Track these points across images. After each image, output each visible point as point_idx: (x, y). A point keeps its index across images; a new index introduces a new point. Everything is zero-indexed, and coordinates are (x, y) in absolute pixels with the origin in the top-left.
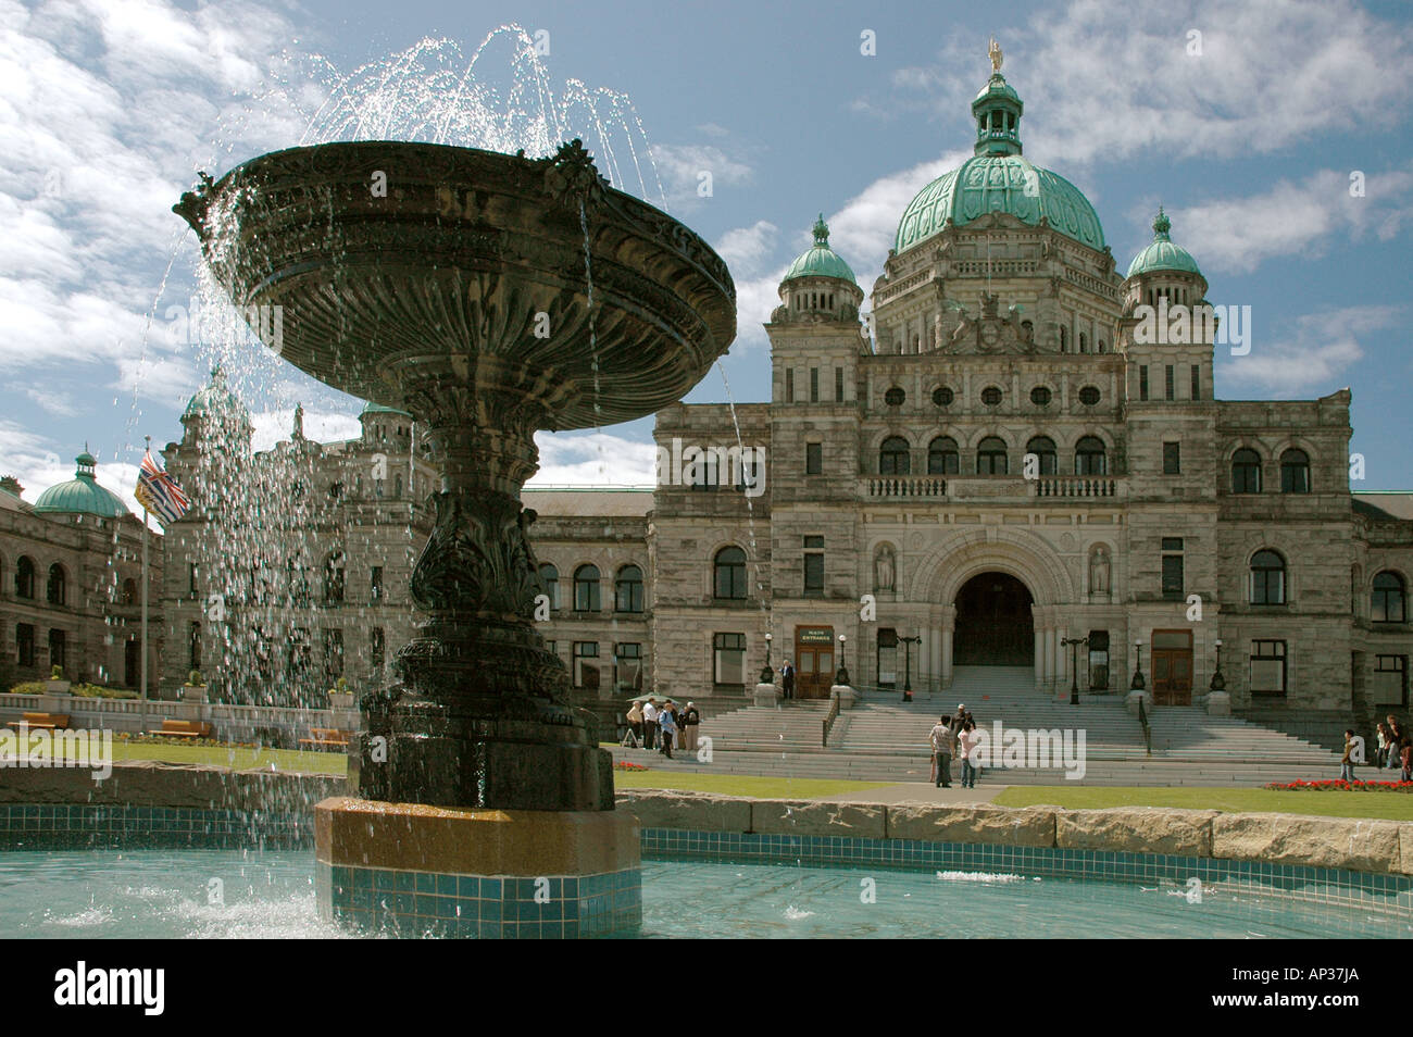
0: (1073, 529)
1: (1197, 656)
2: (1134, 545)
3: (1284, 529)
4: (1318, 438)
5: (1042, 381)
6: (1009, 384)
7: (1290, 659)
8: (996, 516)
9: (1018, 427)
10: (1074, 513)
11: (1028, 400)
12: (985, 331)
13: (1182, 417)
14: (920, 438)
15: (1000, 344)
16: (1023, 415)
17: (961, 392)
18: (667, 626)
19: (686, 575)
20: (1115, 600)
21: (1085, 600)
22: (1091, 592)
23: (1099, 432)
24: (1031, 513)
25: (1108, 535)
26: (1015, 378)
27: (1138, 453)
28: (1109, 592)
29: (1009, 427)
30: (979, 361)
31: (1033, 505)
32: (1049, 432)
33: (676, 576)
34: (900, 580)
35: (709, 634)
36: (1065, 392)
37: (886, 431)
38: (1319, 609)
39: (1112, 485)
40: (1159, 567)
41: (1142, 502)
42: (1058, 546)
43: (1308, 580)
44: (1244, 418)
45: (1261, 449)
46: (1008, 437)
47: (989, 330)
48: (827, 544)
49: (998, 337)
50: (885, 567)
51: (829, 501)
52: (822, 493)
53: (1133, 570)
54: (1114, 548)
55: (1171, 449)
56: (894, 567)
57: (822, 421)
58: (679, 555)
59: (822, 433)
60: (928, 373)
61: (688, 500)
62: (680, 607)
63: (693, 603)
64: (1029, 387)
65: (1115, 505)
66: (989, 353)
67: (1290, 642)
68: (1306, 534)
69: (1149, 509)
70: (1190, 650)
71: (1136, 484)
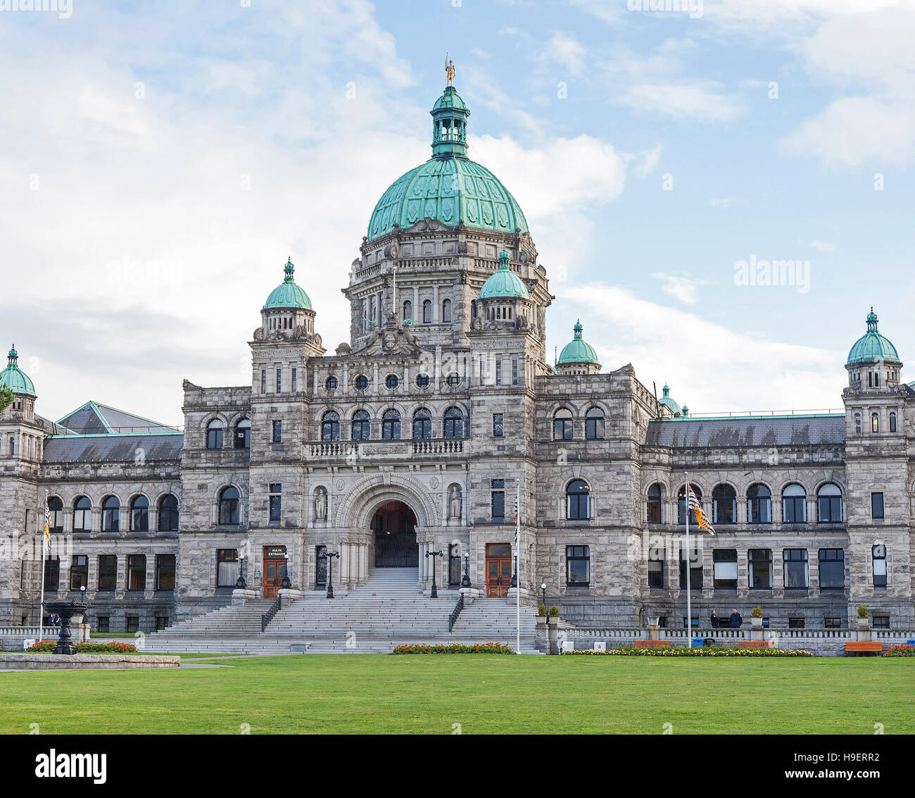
0: (437, 474)
2: (476, 485)
5: (422, 371)
6: (402, 374)
8: (391, 468)
9: (408, 403)
10: (439, 464)
11: (413, 384)
12: (387, 339)
13: (504, 397)
14: (345, 412)
15: (397, 347)
16: (411, 396)
17: (372, 380)
19: (200, 509)
22: (449, 518)
23: (458, 405)
25: (460, 478)
26: (406, 370)
27: (477, 422)
28: (460, 519)
29: (402, 403)
30: (383, 359)
31: (413, 459)
32: (427, 406)
33: (195, 510)
34: (329, 513)
35: (215, 550)
36: (438, 379)
37: (325, 408)
39: (461, 445)
40: (489, 500)
41: (479, 456)
42: (428, 486)
46: (401, 411)
47: (390, 337)
48: (283, 490)
49: (396, 342)
50: (321, 505)
51: (286, 462)
52: (281, 455)
53: (475, 503)
55: (498, 418)
56: (326, 503)
57: (282, 406)
59: (282, 414)
60: (352, 367)
61: (204, 456)
62: (195, 532)
63: (204, 529)
64: (415, 375)
65: (463, 459)
66: (389, 354)
69: (483, 461)
71: (475, 443)
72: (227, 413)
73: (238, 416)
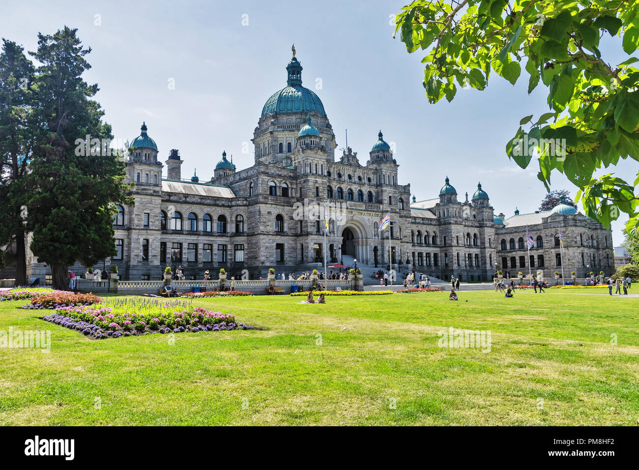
0: (371, 218)
1: (397, 254)
8: (357, 212)
10: (372, 213)
11: (357, 179)
13: (392, 190)
18: (264, 241)
19: (269, 223)
20: (379, 238)
21: (373, 238)
22: (374, 235)
24: (363, 212)
25: (377, 220)
27: (385, 198)
28: (378, 236)
31: (365, 210)
32: (362, 189)
33: (267, 224)
35: (275, 244)
41: (385, 212)
49: (352, 160)
50: (331, 226)
56: (333, 225)
58: (267, 217)
59: (319, 184)
61: (270, 198)
62: (267, 235)
63: (271, 233)
65: (380, 212)
70: (395, 251)
71: (384, 207)
72: (279, 180)
73: (284, 181)
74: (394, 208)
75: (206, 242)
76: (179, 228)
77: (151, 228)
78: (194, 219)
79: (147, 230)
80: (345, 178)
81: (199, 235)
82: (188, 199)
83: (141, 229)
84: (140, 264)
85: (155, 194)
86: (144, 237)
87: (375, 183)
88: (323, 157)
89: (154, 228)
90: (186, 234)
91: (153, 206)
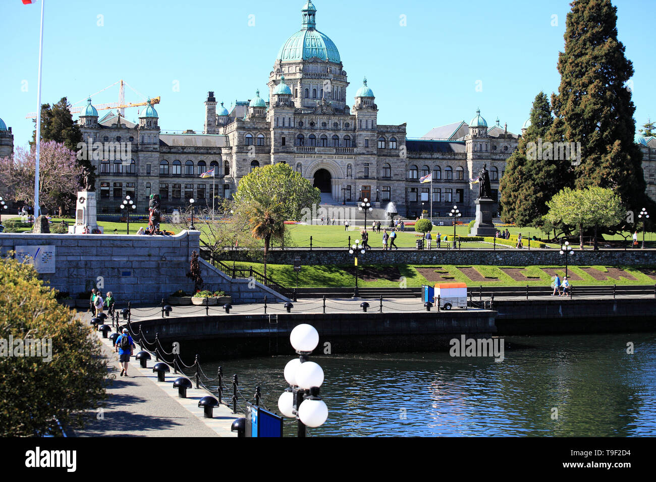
0: (343, 160)
1: (372, 192)
2: (358, 165)
3: (390, 158)
4: (399, 135)
5: (336, 121)
6: (328, 122)
7: (391, 192)
8: (326, 157)
9: (331, 133)
10: (344, 156)
11: (333, 126)
12: (323, 108)
13: (369, 133)
14: (307, 134)
15: (327, 112)
16: (332, 130)
17: (317, 123)
20: (353, 178)
21: (346, 178)
22: (347, 176)
23: (349, 135)
24: (334, 156)
25: (351, 162)
26: (330, 121)
27: (360, 142)
28: (352, 176)
29: (328, 133)
30: (322, 116)
31: (335, 154)
32: (337, 134)
33: (242, 169)
34: (303, 172)
36: (342, 124)
37: (299, 133)
38: (398, 179)
39: (353, 150)
40: (363, 170)
41: (360, 154)
42: (340, 164)
43: (396, 171)
44: (382, 129)
45: (386, 138)
46: (328, 135)
47: (324, 108)
48: (286, 163)
49: (326, 110)
50: (299, 169)
51: (287, 152)
52: (286, 150)
53: (358, 171)
54: (353, 165)
55: (367, 141)
56: (301, 169)
57: (286, 132)
58: (243, 163)
59: (286, 135)
60: (309, 118)
61: (245, 148)
64: (333, 122)
65: (354, 155)
66: (324, 114)
67: (391, 187)
68: (395, 160)
69: (361, 156)
70: (370, 190)
71: (358, 149)
72: (254, 132)
73: (259, 133)
74: (370, 150)
75: (200, 183)
76: (179, 172)
77: (152, 175)
78: (192, 165)
79: (149, 176)
80: (319, 125)
81: (194, 177)
82: (185, 150)
83: (145, 176)
84: (144, 200)
85: (154, 150)
86: (147, 181)
87: (353, 128)
88: (290, 111)
89: (154, 175)
90: (183, 177)
91: (153, 159)
